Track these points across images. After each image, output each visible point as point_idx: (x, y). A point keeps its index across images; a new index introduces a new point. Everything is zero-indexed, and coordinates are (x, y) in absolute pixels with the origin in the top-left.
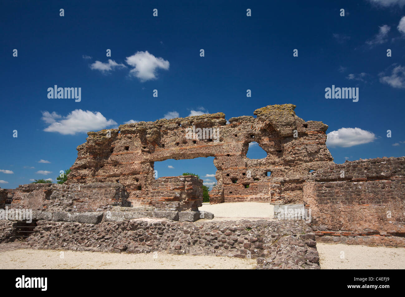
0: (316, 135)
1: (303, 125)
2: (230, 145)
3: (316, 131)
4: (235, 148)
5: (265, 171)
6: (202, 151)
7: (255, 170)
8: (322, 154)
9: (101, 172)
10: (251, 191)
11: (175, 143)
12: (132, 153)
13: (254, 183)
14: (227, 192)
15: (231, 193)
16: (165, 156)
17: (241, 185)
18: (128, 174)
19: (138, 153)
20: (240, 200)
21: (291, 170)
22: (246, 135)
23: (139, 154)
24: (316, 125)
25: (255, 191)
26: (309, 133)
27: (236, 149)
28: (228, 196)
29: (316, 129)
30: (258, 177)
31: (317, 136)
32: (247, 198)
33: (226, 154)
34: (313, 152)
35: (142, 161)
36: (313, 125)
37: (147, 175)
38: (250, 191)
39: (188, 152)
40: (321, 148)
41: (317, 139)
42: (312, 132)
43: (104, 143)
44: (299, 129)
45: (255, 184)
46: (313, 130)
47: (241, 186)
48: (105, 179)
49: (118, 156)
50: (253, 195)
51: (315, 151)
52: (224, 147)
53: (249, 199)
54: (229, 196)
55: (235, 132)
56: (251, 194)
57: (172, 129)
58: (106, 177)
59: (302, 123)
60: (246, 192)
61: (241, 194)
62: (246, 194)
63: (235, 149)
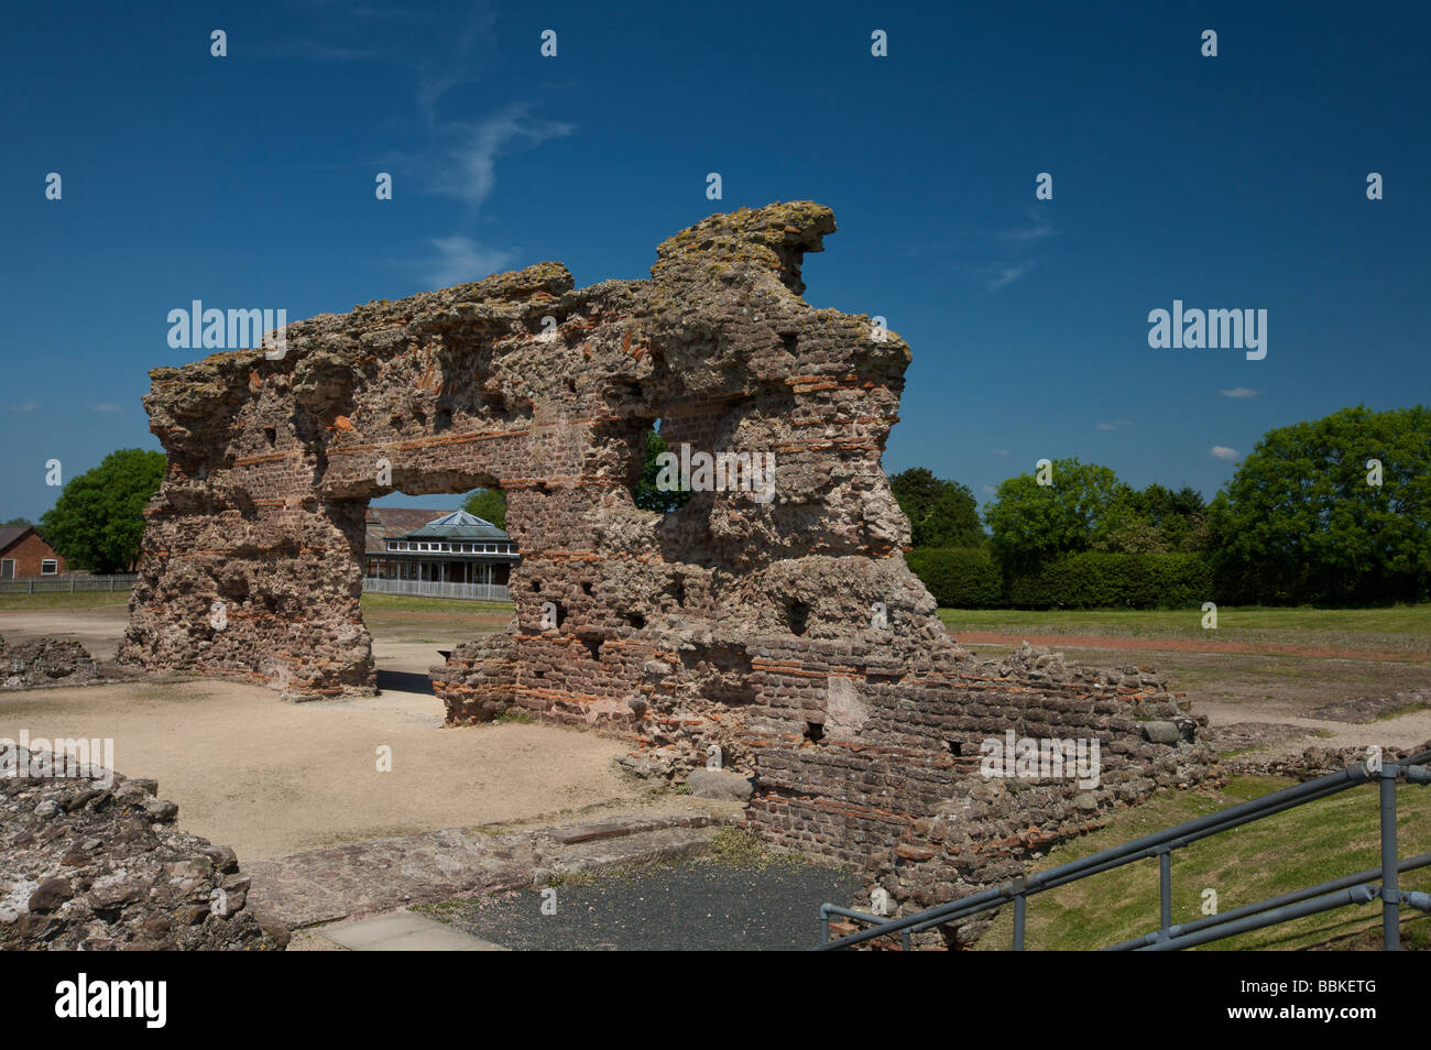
0: (825, 401)
1: (782, 335)
2: (551, 435)
3: (829, 372)
4: (564, 454)
5: (668, 576)
6: (463, 461)
7: (631, 572)
8: (839, 516)
9: (214, 535)
10: (605, 679)
11: (388, 418)
12: (281, 461)
13: (615, 639)
14: (529, 668)
15: (540, 674)
16: (361, 479)
17: (573, 644)
18: (273, 550)
19: (295, 460)
20: (565, 714)
21: (734, 589)
22: (606, 386)
23: (297, 465)
24: (830, 337)
25: (616, 680)
26: (797, 389)
27: (568, 457)
28: (530, 688)
29: (829, 365)
30: (640, 606)
31: (831, 405)
32: (588, 710)
33: (534, 480)
34: (798, 500)
35: (305, 497)
36: (820, 335)
37: (319, 560)
38: (600, 676)
39: (424, 464)
40: (838, 481)
41: (830, 420)
42: (809, 377)
43: (210, 415)
44: (762, 361)
45: (621, 643)
46: (817, 368)
47: (576, 644)
48: (222, 563)
49: (248, 469)
50: (610, 699)
51: (805, 495)
52: (530, 447)
53: (592, 717)
54: (534, 692)
55: (570, 369)
56: (601, 694)
57: (387, 353)
58: (224, 558)
59: (774, 327)
60: (588, 681)
61: (570, 690)
62: (589, 692)
63: (563, 460)
